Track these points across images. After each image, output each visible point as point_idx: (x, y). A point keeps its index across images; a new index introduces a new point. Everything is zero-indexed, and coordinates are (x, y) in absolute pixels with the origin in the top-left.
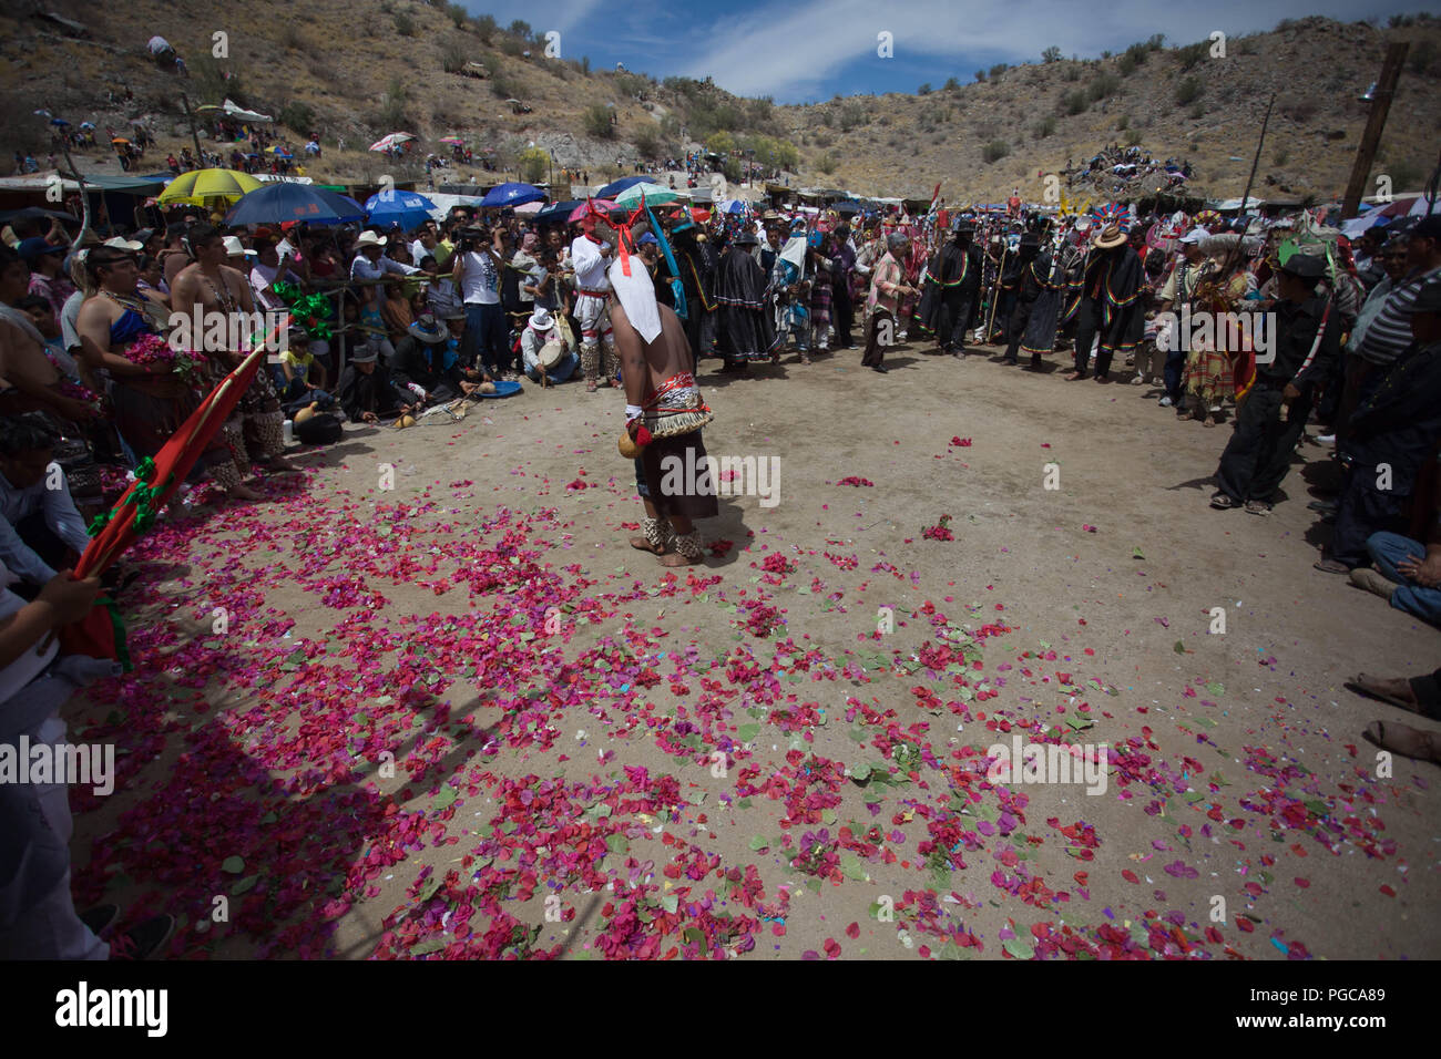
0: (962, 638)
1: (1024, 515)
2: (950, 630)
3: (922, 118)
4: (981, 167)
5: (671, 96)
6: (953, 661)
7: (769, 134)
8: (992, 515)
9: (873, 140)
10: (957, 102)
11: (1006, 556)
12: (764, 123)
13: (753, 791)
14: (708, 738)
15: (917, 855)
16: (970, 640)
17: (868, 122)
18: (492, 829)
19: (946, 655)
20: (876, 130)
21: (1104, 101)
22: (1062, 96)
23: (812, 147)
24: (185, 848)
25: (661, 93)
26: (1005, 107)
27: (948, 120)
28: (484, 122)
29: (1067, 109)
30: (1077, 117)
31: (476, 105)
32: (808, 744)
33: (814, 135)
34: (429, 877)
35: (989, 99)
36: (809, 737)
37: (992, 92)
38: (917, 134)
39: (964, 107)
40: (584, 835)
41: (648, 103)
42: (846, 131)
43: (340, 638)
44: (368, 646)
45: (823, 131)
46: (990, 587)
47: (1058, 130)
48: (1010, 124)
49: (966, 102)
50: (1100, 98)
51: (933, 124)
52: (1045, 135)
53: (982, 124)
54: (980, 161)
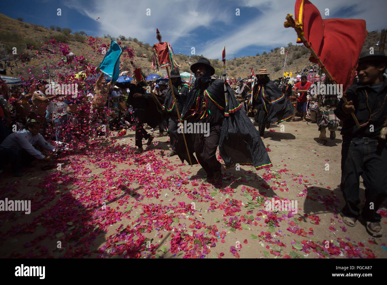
0: (275, 173)
1: (291, 146)
2: (271, 171)
3: (257, 62)
4: (274, 73)
5: (192, 60)
6: (272, 178)
7: (218, 68)
8: (281, 146)
9: (245, 68)
10: (266, 57)
11: (286, 154)
12: (217, 65)
13: (215, 208)
14: (202, 195)
15: (264, 223)
16: (277, 173)
17: (243, 64)
18: (140, 216)
19: (270, 176)
20: (245, 65)
21: (305, 55)
22: (294, 54)
23: (229, 70)
24: (58, 219)
25: (190, 59)
26: (279, 58)
27: (264, 62)
28: (146, 68)
29: (296, 57)
30: (299, 59)
31: (144, 64)
32: (231, 197)
33: (230, 67)
34: (122, 227)
35: (275, 56)
36: (231, 195)
37: (275, 54)
38: (256, 66)
39: (268, 58)
40: (166, 217)
41: (187, 61)
42: (238, 66)
43: (103, 174)
44: (111, 176)
45: (232, 66)
46: (282, 161)
47: (294, 63)
48: (281, 62)
49: (269, 57)
50: (304, 54)
51: (260, 63)
52: (290, 64)
53: (273, 62)
54: (274, 72)
